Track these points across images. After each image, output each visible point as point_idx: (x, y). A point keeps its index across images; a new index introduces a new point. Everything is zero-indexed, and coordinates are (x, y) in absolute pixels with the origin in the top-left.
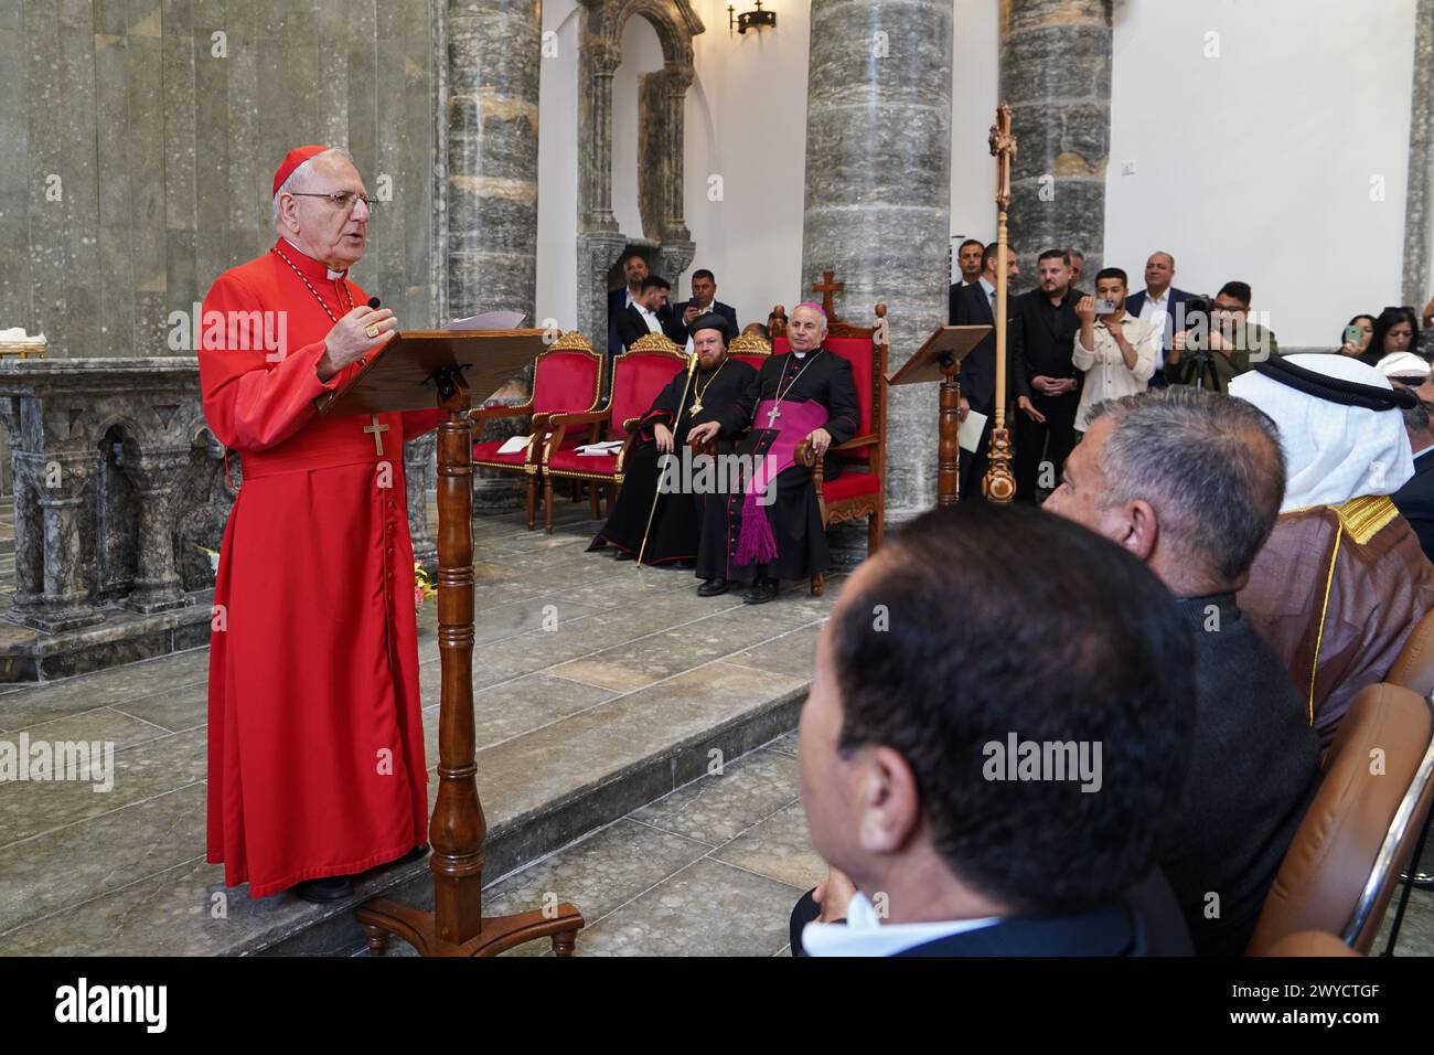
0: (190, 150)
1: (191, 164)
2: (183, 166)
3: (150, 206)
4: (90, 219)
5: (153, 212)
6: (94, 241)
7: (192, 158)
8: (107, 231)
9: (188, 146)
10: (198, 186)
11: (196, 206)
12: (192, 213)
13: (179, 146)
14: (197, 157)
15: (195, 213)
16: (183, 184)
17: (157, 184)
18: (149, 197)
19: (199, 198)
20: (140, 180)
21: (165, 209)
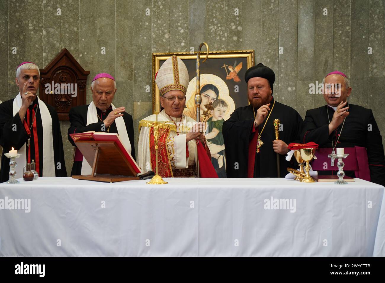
0: (348, 28)
1: (348, 37)
2: (343, 38)
3: (325, 65)
4: (292, 76)
5: (326, 69)
6: (294, 89)
7: (349, 32)
8: (301, 82)
9: (347, 25)
10: (352, 50)
11: (350, 63)
12: (347, 68)
13: (341, 26)
14: (351, 31)
15: (349, 68)
16: (343, 50)
17: (329, 51)
18: (324, 59)
19: (352, 58)
20: (320, 50)
21: (333, 65)
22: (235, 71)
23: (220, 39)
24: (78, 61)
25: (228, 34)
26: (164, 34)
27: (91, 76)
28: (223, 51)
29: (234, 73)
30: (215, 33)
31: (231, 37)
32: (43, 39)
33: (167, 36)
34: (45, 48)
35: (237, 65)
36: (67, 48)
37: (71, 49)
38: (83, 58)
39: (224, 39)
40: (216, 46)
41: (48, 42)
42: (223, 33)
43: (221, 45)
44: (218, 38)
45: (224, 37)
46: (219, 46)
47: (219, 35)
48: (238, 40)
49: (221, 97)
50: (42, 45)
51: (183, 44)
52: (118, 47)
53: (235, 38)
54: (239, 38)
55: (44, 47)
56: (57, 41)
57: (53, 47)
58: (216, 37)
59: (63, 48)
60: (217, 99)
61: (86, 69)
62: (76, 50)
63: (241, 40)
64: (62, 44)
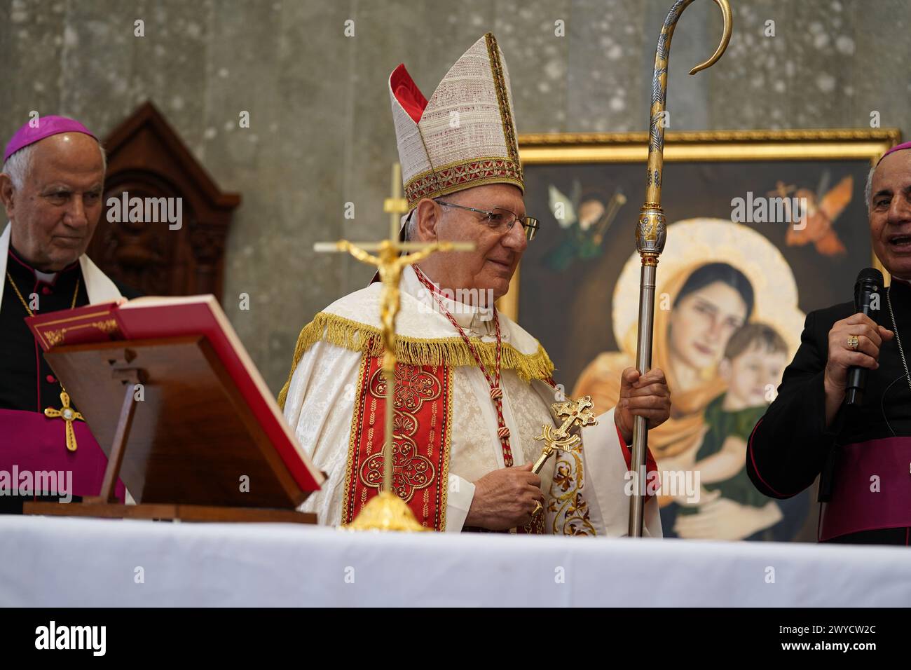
22: (821, 213)
23: (768, 85)
24: (199, 154)
25: (800, 68)
26: (544, 60)
27: (244, 213)
28: (775, 133)
29: (820, 220)
30: (748, 61)
31: (810, 80)
32: (64, 64)
33: (553, 70)
34: (70, 99)
35: (832, 186)
36: (158, 103)
37: (174, 106)
38: (217, 145)
39: (780, 87)
40: (749, 112)
41: (84, 73)
42: (780, 63)
43: (768, 111)
44: (758, 82)
45: (783, 77)
46: (761, 112)
47: (764, 70)
48: (838, 91)
49: (763, 313)
50: (61, 82)
51: (617, 104)
52: (359, 110)
53: (826, 83)
54: (841, 82)
55: (64, 94)
56: (120, 73)
57: (101, 93)
58: (749, 76)
59: (142, 99)
60: (746, 323)
61: (225, 186)
62: (194, 112)
63: (849, 91)
64: (139, 87)
